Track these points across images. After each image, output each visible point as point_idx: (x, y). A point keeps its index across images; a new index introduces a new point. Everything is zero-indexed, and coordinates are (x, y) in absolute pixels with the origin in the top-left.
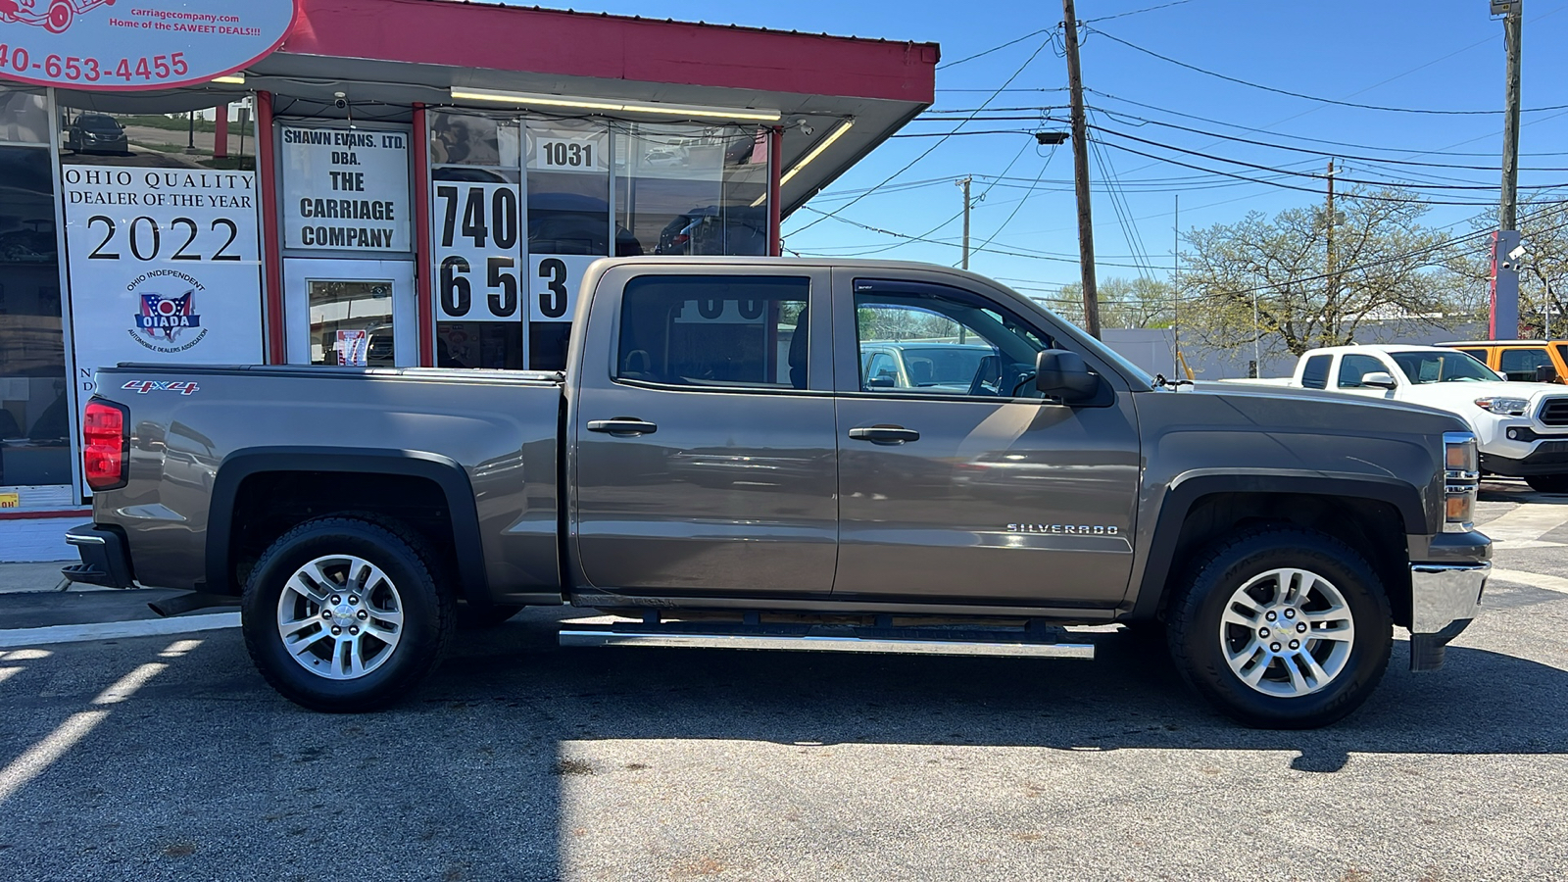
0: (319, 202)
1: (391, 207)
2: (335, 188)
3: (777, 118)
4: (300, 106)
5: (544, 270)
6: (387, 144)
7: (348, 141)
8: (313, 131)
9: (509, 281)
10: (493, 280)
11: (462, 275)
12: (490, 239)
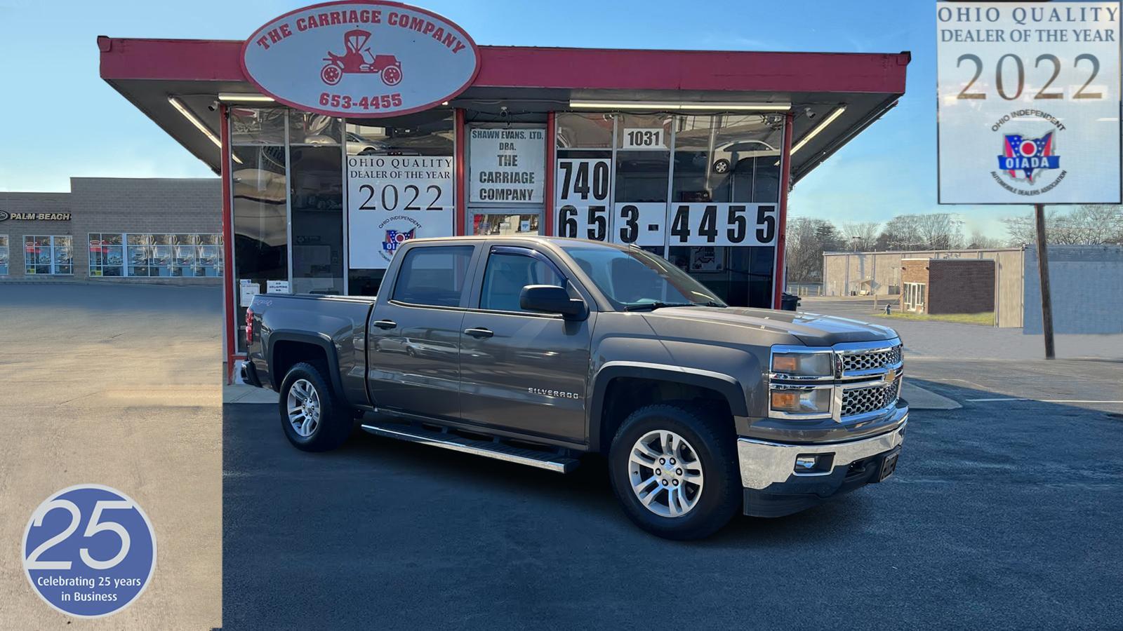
0: (491, 174)
1: (533, 176)
2: (501, 165)
3: (788, 108)
4: (480, 116)
5: (624, 213)
6: (532, 137)
7: (510, 135)
8: (489, 131)
9: (601, 220)
10: (592, 220)
11: (572, 217)
12: (591, 194)
